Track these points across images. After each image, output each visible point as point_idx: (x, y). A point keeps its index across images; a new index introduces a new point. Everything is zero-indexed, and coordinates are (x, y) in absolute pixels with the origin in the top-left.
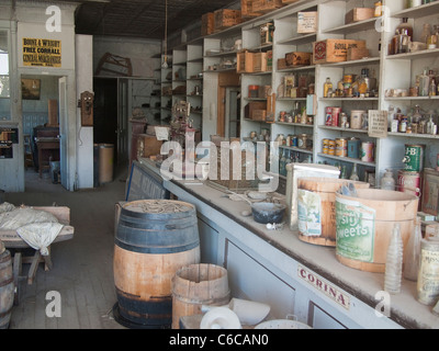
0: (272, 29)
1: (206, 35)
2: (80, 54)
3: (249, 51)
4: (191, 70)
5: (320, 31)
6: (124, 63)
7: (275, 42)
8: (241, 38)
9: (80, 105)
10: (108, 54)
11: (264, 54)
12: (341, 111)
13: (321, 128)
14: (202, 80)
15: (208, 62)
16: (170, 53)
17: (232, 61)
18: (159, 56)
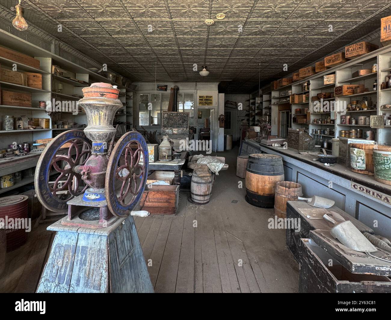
0: (309, 84)
1: (273, 90)
2: (220, 101)
3: (296, 94)
4: (265, 105)
5: (337, 82)
6: (234, 104)
7: (310, 90)
8: (291, 90)
9: (219, 119)
10: (228, 101)
11: (304, 96)
12: (351, 117)
13: (338, 125)
14: (271, 108)
15: (273, 101)
16: (255, 99)
17: (286, 100)
18: (249, 100)
